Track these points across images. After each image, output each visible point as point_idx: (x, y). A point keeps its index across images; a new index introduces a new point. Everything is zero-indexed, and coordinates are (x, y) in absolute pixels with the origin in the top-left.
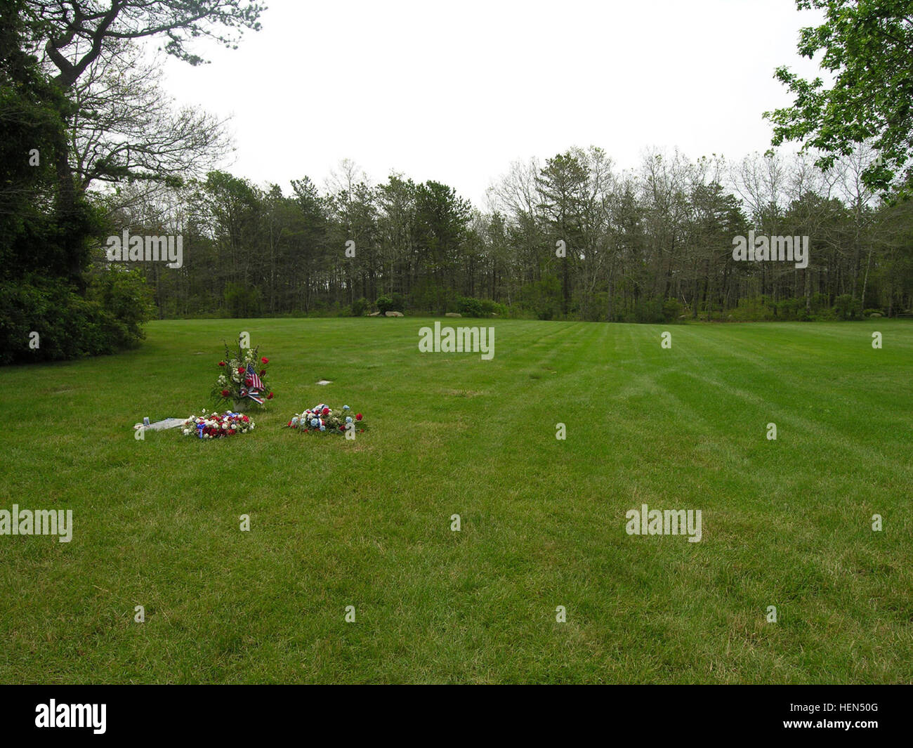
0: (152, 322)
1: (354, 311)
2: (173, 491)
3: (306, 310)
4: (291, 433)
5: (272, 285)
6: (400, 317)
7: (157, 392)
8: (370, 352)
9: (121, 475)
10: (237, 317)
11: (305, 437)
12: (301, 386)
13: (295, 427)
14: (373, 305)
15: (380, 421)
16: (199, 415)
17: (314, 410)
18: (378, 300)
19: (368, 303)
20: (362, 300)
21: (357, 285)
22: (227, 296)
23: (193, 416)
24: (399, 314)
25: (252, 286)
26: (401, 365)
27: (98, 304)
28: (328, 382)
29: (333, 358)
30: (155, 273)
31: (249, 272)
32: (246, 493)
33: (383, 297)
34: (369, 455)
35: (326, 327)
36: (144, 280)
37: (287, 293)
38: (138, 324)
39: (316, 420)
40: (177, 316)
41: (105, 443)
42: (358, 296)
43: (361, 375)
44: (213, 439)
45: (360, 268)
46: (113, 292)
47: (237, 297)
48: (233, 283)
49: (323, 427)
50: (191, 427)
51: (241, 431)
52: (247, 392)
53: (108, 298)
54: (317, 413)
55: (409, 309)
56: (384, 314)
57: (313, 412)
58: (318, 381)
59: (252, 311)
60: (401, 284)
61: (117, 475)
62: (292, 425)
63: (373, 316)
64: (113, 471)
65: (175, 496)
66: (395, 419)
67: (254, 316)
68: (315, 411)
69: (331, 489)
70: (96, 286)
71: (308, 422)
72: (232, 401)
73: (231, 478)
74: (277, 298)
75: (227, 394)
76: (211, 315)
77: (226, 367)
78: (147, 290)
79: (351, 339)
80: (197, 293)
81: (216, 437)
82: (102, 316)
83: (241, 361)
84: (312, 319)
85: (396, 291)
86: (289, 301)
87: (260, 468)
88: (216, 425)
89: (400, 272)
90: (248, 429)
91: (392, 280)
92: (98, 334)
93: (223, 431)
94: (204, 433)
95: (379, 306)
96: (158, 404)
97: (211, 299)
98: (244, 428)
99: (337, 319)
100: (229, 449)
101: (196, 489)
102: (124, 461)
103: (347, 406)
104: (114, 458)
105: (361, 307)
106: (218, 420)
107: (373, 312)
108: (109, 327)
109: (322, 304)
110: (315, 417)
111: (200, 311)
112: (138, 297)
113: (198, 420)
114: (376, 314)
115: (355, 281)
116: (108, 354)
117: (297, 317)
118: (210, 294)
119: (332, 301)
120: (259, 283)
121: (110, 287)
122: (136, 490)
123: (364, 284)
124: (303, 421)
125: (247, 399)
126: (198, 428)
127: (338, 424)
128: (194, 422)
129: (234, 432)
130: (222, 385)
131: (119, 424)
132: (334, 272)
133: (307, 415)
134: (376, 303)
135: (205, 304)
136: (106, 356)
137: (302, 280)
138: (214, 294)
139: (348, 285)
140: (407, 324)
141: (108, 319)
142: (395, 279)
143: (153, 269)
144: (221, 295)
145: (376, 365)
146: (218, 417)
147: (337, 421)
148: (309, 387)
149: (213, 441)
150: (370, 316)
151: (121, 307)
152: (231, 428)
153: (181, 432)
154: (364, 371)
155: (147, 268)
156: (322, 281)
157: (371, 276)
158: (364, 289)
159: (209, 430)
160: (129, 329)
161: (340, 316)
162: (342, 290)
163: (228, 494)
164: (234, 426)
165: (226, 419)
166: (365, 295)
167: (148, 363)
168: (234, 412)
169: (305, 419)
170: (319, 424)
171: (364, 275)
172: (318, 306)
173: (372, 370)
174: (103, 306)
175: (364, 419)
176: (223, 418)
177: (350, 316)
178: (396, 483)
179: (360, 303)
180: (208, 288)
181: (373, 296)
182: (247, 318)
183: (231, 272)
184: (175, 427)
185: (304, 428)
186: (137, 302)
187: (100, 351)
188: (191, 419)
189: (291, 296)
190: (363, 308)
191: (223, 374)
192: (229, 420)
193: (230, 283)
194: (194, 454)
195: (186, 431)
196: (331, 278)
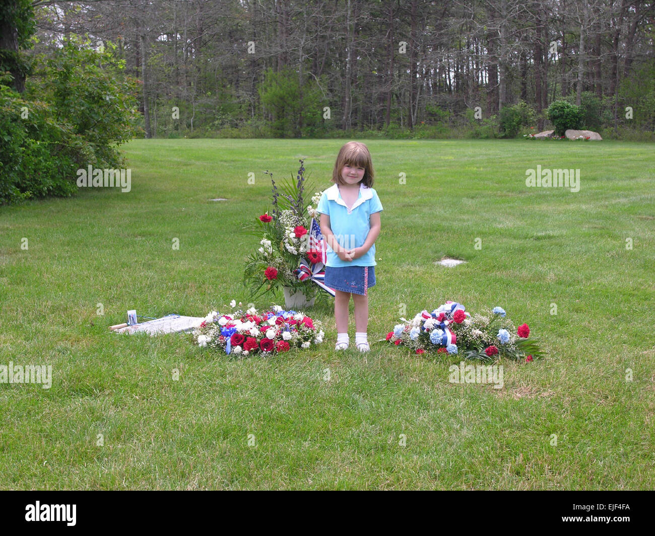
0: (134, 142)
1: (503, 129)
2: (182, 445)
3: (410, 125)
4: (395, 354)
5: (348, 76)
6: (596, 141)
7: (149, 266)
8: (537, 208)
9: (92, 411)
10: (282, 136)
11: (418, 363)
12: (406, 268)
13: (400, 343)
14: (541, 116)
15: (565, 342)
16: (226, 311)
17: (437, 312)
18: (550, 107)
19: (531, 112)
20: (518, 106)
21: (509, 77)
22: (264, 96)
23: (215, 313)
24: (592, 135)
25: (311, 77)
26: (601, 235)
27: (45, 106)
28: (458, 262)
29: (465, 217)
30: (138, 53)
31: (307, 51)
32: (313, 460)
33: (561, 101)
34: (543, 405)
35: (451, 158)
36: (122, 64)
37: (376, 91)
38: (113, 144)
39: (440, 332)
40: (175, 132)
41: (63, 351)
42: (510, 100)
43: (522, 251)
44: (249, 355)
45: (517, 43)
46: (69, 85)
47: (282, 98)
48: (276, 70)
49: (452, 347)
50: (212, 332)
51: (299, 344)
52: (309, 273)
53: (63, 95)
54: (442, 318)
55: (612, 125)
56: (563, 135)
57: (434, 316)
58: (439, 259)
59: (308, 125)
60: (599, 74)
61: (85, 409)
62: (393, 339)
63: (540, 139)
64: (78, 403)
65: (185, 456)
66: (594, 339)
67: (312, 136)
68: (438, 315)
69: (471, 465)
70: (43, 74)
71: (425, 336)
72: (281, 288)
73: (284, 429)
74: (355, 100)
75: (272, 275)
76: (235, 132)
77: (272, 223)
78: (129, 81)
79: (498, 182)
80: (210, 89)
81: (256, 352)
82: (52, 128)
83: (301, 215)
84: (423, 142)
85: (587, 89)
86: (379, 107)
87: (335, 416)
88: (255, 332)
89: (597, 52)
90: (312, 342)
91: (581, 67)
92: (46, 161)
93: (267, 344)
94: (233, 345)
95: (553, 118)
96: (150, 287)
97: (235, 101)
98: (306, 339)
99: (470, 143)
100: (279, 376)
101: (224, 445)
102: (96, 386)
103: (499, 309)
104: (79, 380)
105: (516, 119)
106: (259, 323)
107: (541, 130)
108: (63, 147)
109: (441, 113)
110: (439, 327)
111: (216, 122)
112: (113, 94)
113: (223, 321)
114: (546, 134)
115: (507, 69)
116: (61, 196)
117: (392, 138)
118: (234, 92)
119: (460, 107)
120: (323, 72)
121: (66, 77)
122: (118, 438)
123: (524, 74)
124: (415, 333)
125: (308, 285)
126: (222, 334)
127: (482, 342)
128: (216, 323)
129: (287, 345)
130: (266, 259)
131: (85, 321)
132: (465, 50)
133: (423, 322)
134: (547, 112)
135: (224, 111)
136: (58, 200)
137: (405, 66)
138: (241, 92)
139: (493, 77)
140: (610, 155)
141: (62, 133)
142: (586, 64)
143: (136, 45)
144: (254, 92)
145: (551, 233)
146: (258, 316)
147: (480, 337)
148: (422, 269)
149: (250, 360)
150: (534, 139)
151: (83, 112)
152: (281, 337)
153: (193, 341)
154: (529, 243)
155: (126, 44)
156: (442, 69)
157: (538, 58)
158: (524, 84)
159: (241, 339)
160: (97, 152)
161: (476, 136)
162: (478, 87)
163: (279, 459)
164: (287, 335)
165: (272, 321)
166: (524, 96)
167: (130, 215)
168: (286, 309)
169: (418, 330)
170: (445, 341)
171: (524, 56)
172: (433, 118)
173: (546, 242)
174: (54, 110)
175: (533, 336)
176: (266, 319)
177: (495, 137)
178: (601, 464)
179: (515, 113)
180: (231, 82)
181: (541, 97)
182: (301, 138)
183: (273, 50)
184: (183, 331)
185: (417, 345)
186: (113, 103)
187: (49, 190)
188: (209, 318)
189: (382, 98)
190: (519, 123)
191: (268, 238)
192: (278, 322)
193: (271, 71)
194: (218, 381)
195: (203, 340)
196: (461, 61)
